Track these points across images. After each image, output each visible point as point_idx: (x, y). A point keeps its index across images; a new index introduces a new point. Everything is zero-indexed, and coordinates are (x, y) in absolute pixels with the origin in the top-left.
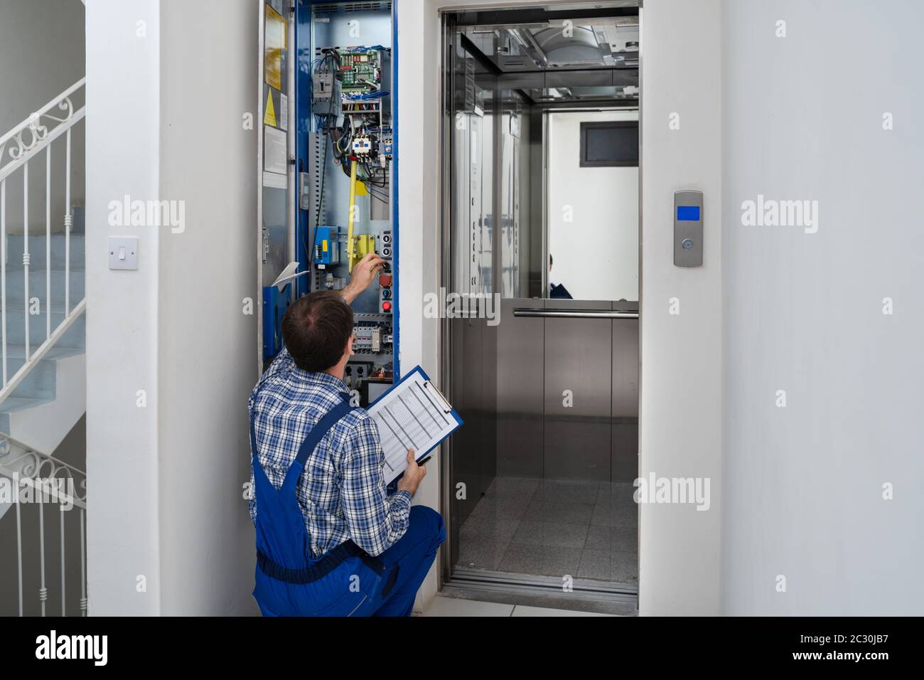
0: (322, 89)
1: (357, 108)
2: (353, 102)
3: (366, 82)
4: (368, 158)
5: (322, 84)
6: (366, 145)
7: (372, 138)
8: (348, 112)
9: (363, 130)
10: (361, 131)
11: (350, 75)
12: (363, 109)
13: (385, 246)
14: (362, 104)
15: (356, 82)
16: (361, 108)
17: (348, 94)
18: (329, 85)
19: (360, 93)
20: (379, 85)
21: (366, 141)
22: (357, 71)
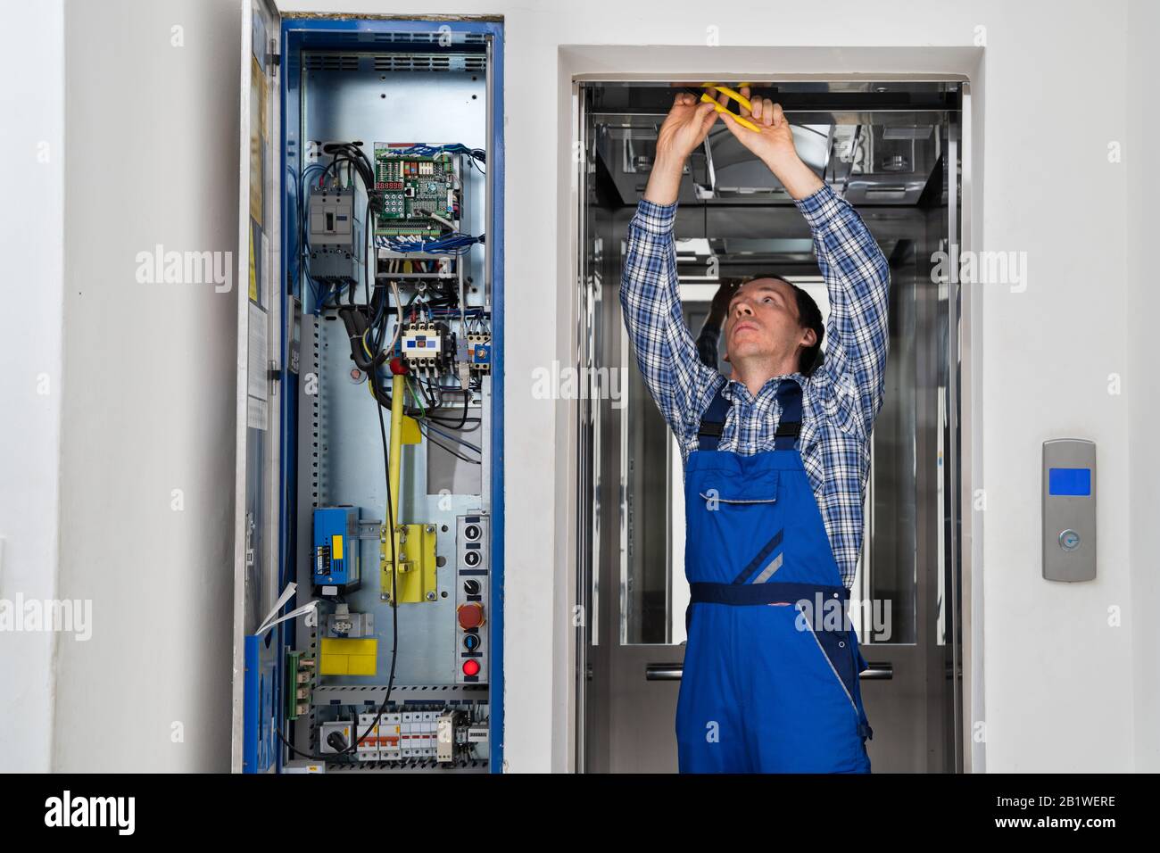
0: (330, 227)
1: (408, 266)
2: (400, 255)
3: (433, 215)
4: (431, 370)
5: (330, 217)
6: (432, 344)
7: (443, 330)
8: (390, 275)
9: (422, 312)
10: (418, 313)
11: (397, 200)
12: (421, 271)
13: (469, 546)
14: (419, 261)
15: (409, 216)
16: (417, 269)
17: (393, 239)
18: (344, 218)
19: (419, 239)
20: (457, 222)
21: (432, 336)
22: (413, 195)
